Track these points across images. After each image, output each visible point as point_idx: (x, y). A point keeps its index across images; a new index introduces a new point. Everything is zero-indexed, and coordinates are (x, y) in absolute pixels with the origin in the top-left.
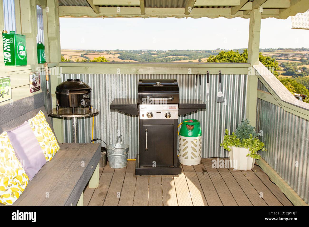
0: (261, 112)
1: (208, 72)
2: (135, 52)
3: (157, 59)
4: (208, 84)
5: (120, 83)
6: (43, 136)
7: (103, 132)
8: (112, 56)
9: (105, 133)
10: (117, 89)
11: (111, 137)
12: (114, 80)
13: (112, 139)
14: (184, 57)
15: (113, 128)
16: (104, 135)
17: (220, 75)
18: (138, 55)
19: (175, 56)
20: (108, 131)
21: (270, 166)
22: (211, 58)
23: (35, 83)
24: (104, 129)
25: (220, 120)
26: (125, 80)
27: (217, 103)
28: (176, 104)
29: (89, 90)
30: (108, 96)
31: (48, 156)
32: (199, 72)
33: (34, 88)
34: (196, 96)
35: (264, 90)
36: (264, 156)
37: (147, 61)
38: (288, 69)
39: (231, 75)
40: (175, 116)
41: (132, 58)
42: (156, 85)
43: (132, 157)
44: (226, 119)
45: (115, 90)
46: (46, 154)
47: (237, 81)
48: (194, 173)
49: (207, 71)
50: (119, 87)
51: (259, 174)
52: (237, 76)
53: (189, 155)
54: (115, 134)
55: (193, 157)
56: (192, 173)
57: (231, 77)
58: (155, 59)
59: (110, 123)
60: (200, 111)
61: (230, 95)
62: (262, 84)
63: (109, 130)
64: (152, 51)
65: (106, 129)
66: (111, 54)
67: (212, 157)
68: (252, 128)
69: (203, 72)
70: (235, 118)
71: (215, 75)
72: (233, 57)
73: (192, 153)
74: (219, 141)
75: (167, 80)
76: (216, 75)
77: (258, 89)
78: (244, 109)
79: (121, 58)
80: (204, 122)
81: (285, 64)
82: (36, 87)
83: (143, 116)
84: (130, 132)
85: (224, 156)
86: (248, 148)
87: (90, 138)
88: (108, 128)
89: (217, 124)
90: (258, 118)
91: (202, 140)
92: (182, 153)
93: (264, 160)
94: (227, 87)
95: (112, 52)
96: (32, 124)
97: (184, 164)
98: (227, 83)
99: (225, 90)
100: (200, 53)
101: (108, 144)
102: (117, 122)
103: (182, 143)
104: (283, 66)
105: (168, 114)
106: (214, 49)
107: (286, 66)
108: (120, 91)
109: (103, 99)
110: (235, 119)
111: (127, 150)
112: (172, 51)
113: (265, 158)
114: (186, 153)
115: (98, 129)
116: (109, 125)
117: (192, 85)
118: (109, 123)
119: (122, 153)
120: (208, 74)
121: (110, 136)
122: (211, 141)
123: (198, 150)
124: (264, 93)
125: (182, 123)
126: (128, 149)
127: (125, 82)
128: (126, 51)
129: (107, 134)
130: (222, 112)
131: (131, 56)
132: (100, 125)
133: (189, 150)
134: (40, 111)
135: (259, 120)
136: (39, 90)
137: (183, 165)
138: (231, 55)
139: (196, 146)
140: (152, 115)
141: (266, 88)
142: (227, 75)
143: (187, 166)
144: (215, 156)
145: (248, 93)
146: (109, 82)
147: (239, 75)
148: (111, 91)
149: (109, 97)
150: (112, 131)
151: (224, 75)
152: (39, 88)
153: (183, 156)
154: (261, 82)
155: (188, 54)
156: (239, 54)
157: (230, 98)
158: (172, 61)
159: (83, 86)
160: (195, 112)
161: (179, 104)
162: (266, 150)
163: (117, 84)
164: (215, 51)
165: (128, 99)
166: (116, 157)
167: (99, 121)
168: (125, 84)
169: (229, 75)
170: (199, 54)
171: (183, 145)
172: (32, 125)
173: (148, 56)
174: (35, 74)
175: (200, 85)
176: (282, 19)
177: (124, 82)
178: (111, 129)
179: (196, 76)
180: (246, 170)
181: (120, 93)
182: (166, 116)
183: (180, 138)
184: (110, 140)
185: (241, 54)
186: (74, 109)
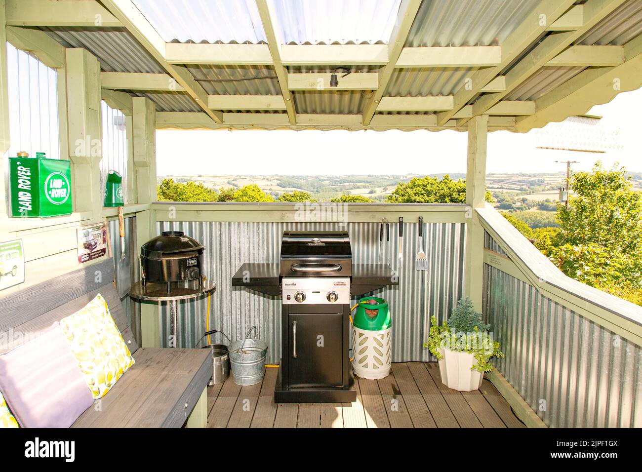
0: (491, 287)
1: (401, 220)
2: (299, 178)
3: (328, 187)
4: (401, 240)
5: (254, 236)
6: (92, 348)
7: (226, 319)
8: (269, 183)
9: (228, 320)
10: (249, 246)
11: (238, 327)
12: (244, 231)
13: (241, 330)
14: (364, 184)
15: (242, 311)
16: (227, 323)
17: (421, 224)
18: (303, 182)
19: (353, 183)
20: (234, 316)
21: (512, 385)
22: (400, 187)
23: (93, 244)
24: (227, 313)
25: (421, 300)
26: (263, 232)
27: (416, 272)
28: (346, 277)
29: (200, 251)
30: (235, 257)
31: (98, 389)
32: (385, 218)
33: (89, 254)
34: (382, 259)
35: (496, 249)
36: (499, 363)
37: (316, 190)
38: (503, 200)
39: (439, 223)
40: (344, 298)
41: (295, 185)
42: (313, 243)
43: (274, 360)
44: (431, 296)
45: (246, 249)
46: (94, 385)
47: (448, 233)
48: (378, 396)
49: (400, 218)
50: (254, 244)
51: (492, 398)
52: (449, 225)
53: (370, 361)
54: (245, 321)
55: (378, 365)
56: (376, 396)
57: (439, 227)
58: (326, 187)
59: (238, 303)
60: (388, 291)
61: (438, 257)
62: (492, 238)
63: (236, 315)
64: (322, 176)
65: (230, 313)
66: (267, 179)
67: (409, 361)
68: (476, 315)
69: (392, 218)
70: (446, 295)
71: (412, 224)
72: (430, 185)
73: (375, 358)
74: (420, 334)
75: (333, 234)
76: (415, 224)
77: (484, 247)
78: (462, 280)
79: (281, 186)
80: (395, 302)
81: (499, 194)
82: (93, 251)
83: (289, 298)
84: (271, 318)
85: (429, 358)
86: (472, 354)
87: (203, 328)
88: (234, 312)
89: (417, 305)
90: (485, 296)
91: (391, 334)
92: (359, 357)
93: (500, 371)
94: (433, 243)
95: (268, 177)
96: (68, 328)
97: (362, 376)
98: (433, 237)
99: (429, 248)
100: (385, 179)
101: (234, 340)
102: (250, 302)
103: (358, 340)
104: (497, 197)
105: (333, 296)
106: (405, 174)
107: (500, 197)
108: (254, 249)
109: (226, 263)
110: (446, 297)
111: (264, 353)
112: (349, 177)
113: (500, 367)
114: (365, 358)
115: (217, 313)
116: (236, 307)
117: (375, 240)
118: (236, 303)
119: (254, 359)
120: (401, 223)
121: (238, 325)
122: (408, 333)
123: (384, 353)
124: (498, 257)
125: (358, 304)
126: (265, 351)
127: (263, 235)
128: (288, 177)
129: (231, 321)
130: (424, 285)
131: (294, 183)
132: (221, 307)
133: (371, 353)
134: (99, 295)
135: (487, 300)
136: (103, 255)
137: (359, 378)
138: (427, 183)
139: (382, 346)
140: (304, 297)
141: (499, 246)
142: (432, 224)
143: (366, 380)
144: (414, 360)
145: (467, 254)
146: (236, 235)
147: (452, 224)
148: (240, 250)
149: (235, 259)
150: (241, 316)
151: (428, 224)
152: (102, 252)
153: (360, 362)
154: (490, 235)
155: (369, 181)
156: (439, 182)
157: (438, 261)
158: (348, 189)
159: (189, 244)
160: (378, 290)
161: (351, 278)
162: (503, 355)
163: (249, 238)
164: (406, 177)
165: (268, 265)
166: (243, 366)
167: (219, 299)
168: (263, 238)
169: (435, 224)
170: (383, 180)
171: (360, 344)
172: (68, 330)
173: (317, 182)
174: (91, 228)
175: (388, 240)
176: (520, 133)
177: (261, 236)
178: (239, 313)
179: (381, 225)
180: (468, 390)
181: (254, 254)
182: (329, 298)
183: (355, 331)
184: (238, 332)
185: (441, 181)
186: (170, 285)
